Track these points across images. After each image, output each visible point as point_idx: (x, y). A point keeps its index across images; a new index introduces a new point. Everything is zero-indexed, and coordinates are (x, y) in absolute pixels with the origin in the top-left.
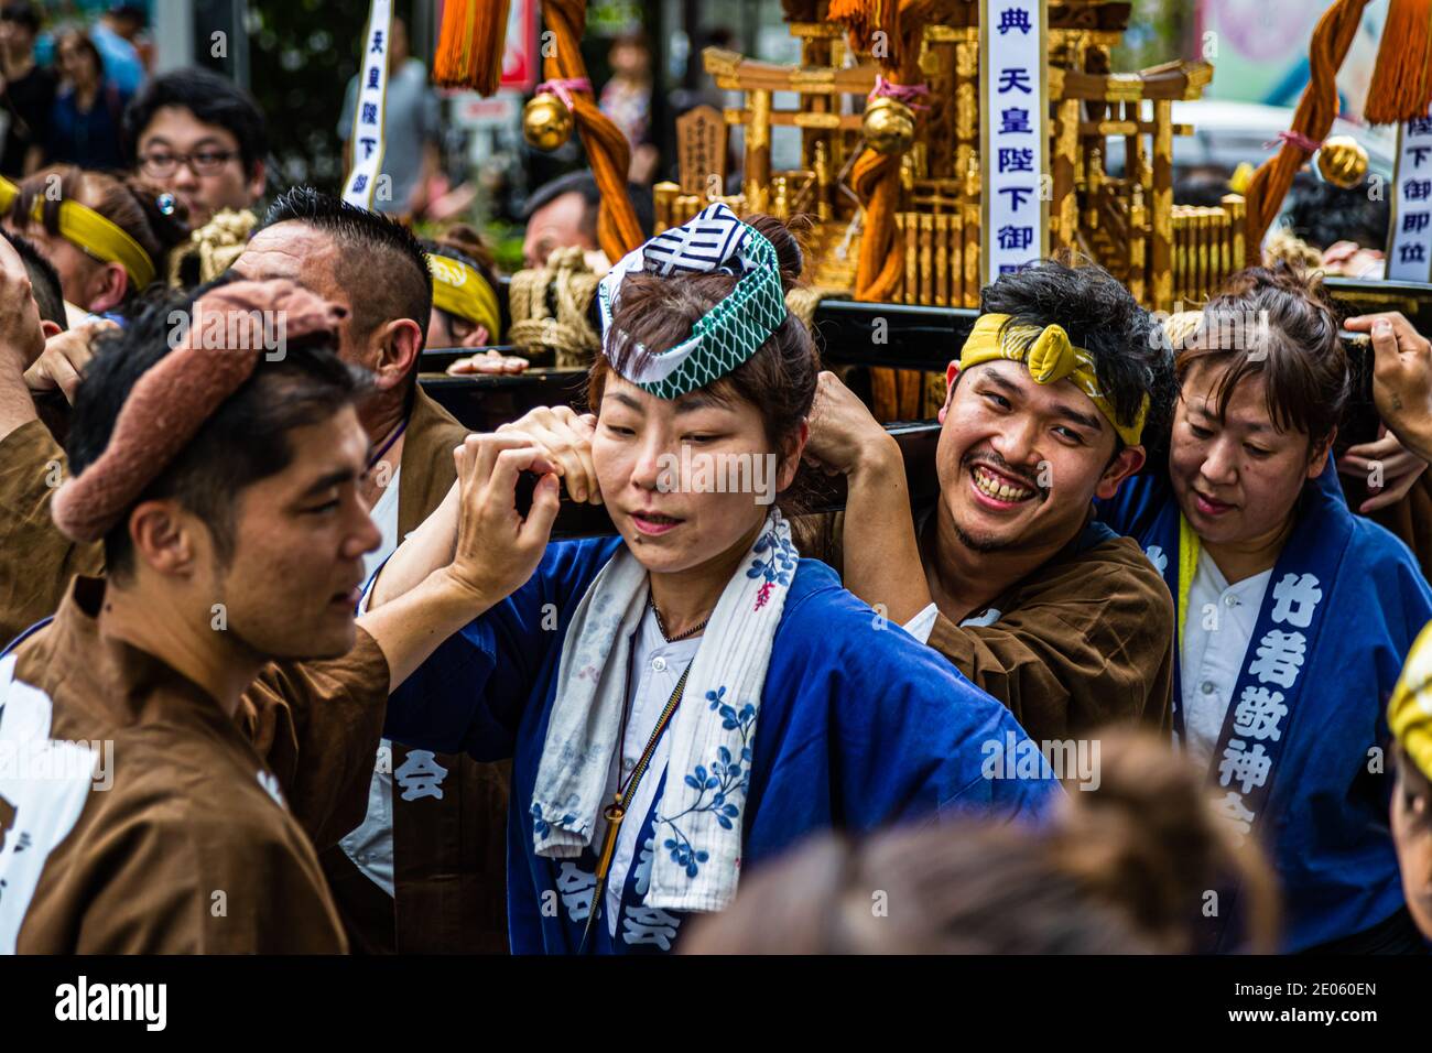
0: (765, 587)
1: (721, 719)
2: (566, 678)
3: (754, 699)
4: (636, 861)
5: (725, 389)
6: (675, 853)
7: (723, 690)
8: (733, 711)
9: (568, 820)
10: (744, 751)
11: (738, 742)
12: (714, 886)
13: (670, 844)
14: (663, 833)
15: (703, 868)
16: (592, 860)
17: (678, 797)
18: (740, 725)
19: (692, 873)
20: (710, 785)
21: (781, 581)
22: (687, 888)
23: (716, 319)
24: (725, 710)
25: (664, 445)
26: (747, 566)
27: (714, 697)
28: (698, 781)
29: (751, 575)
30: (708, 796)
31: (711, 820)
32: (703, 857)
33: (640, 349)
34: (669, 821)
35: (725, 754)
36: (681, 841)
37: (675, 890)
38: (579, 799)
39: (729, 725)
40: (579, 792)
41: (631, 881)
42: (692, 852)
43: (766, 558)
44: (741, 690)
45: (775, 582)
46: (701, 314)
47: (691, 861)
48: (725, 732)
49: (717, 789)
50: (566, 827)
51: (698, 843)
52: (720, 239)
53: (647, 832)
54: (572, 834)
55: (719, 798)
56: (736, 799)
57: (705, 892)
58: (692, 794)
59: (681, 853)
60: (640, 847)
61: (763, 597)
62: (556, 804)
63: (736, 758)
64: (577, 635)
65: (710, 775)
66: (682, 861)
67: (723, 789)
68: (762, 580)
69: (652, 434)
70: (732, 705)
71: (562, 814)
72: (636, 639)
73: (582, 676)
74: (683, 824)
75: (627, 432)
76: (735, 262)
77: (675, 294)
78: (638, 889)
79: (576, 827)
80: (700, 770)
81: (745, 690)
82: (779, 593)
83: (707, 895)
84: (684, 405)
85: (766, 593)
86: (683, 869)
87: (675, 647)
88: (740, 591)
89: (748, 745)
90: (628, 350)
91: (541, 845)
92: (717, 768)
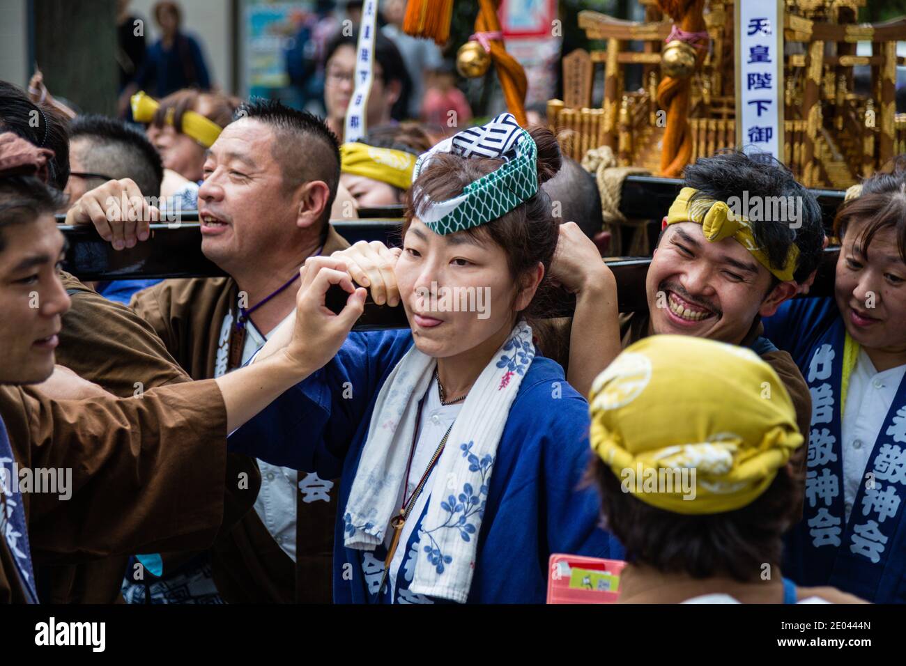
0: (508, 374)
1: (469, 464)
2: (375, 426)
3: (492, 452)
4: (407, 557)
5: (482, 232)
6: (430, 555)
7: (471, 444)
8: (477, 459)
9: (368, 526)
10: (482, 488)
11: (478, 481)
12: (454, 581)
13: (428, 549)
14: (425, 540)
15: (450, 569)
16: (383, 552)
17: (436, 517)
18: (481, 469)
19: (440, 571)
20: (457, 510)
21: (519, 371)
22: (436, 581)
23: (481, 185)
24: (472, 458)
25: (438, 267)
26: (497, 359)
27: (465, 448)
28: (449, 507)
29: (499, 365)
30: (456, 517)
31: (456, 534)
32: (449, 560)
33: (427, 198)
34: (428, 532)
35: (468, 488)
36: (435, 548)
38: (376, 512)
39: (473, 468)
40: (378, 507)
41: (403, 570)
42: (441, 556)
43: (510, 354)
44: (484, 444)
45: (515, 372)
46: (472, 181)
47: (440, 562)
48: (470, 473)
49: (462, 513)
50: (367, 531)
51: (446, 550)
52: (504, 137)
53: (415, 538)
54: (370, 536)
55: (463, 519)
56: (474, 520)
57: (447, 584)
58: (444, 515)
59: (434, 556)
60: (409, 548)
61: (505, 381)
62: (361, 515)
63: (476, 491)
64: (384, 398)
65: (458, 502)
66: (434, 562)
67: (466, 513)
68: (506, 369)
69: (431, 259)
70: (477, 455)
71: (364, 522)
72: (422, 403)
73: (385, 427)
74: (437, 536)
75: (417, 255)
76: (512, 153)
78: (406, 578)
79: (373, 531)
80: (451, 498)
81: (487, 445)
82: (516, 379)
83: (448, 587)
84: (453, 240)
85: (508, 379)
86: (434, 568)
87: (447, 409)
88: (491, 375)
89: (485, 483)
90: (420, 198)
91: (349, 540)
92: (462, 497)
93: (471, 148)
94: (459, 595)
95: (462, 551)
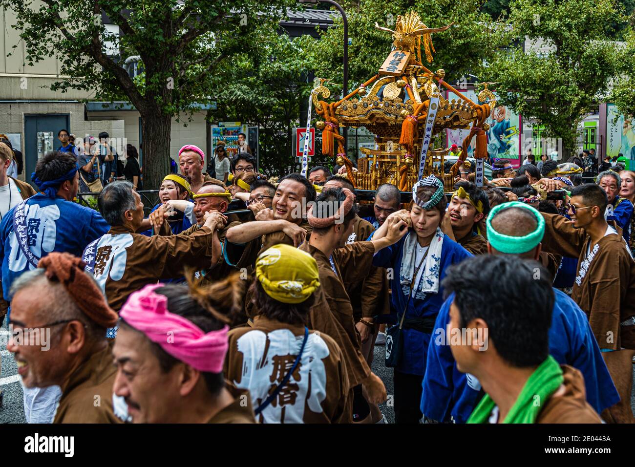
0: (439, 238)
3: (440, 257)
4: (419, 284)
5: (435, 208)
8: (437, 258)
9: (408, 278)
11: (437, 263)
12: (436, 288)
13: (427, 281)
14: (425, 279)
15: (433, 285)
16: (410, 285)
17: (428, 272)
18: (438, 261)
19: (432, 286)
21: (442, 237)
22: (431, 288)
23: (435, 196)
24: (435, 258)
25: (424, 216)
26: (436, 235)
27: (433, 256)
28: (431, 270)
30: (433, 273)
31: (434, 277)
32: (433, 283)
33: (422, 201)
34: (427, 277)
35: (435, 265)
36: (429, 280)
37: (429, 289)
38: (410, 275)
39: (436, 261)
40: (410, 273)
41: (418, 288)
43: (438, 233)
46: (432, 195)
47: (431, 283)
49: (435, 271)
51: (432, 280)
52: (432, 181)
53: (421, 279)
54: (408, 281)
55: (435, 273)
56: (437, 273)
58: (431, 272)
59: (429, 282)
60: (420, 282)
61: (439, 240)
63: (437, 266)
64: (405, 246)
66: (430, 284)
69: (422, 215)
72: (416, 247)
73: (409, 254)
74: (430, 277)
75: (418, 214)
76: (435, 184)
77: (426, 190)
78: (420, 289)
79: (410, 279)
80: (432, 268)
81: (438, 255)
82: (442, 239)
83: (434, 289)
84: (428, 210)
87: (423, 248)
88: (435, 239)
89: (439, 264)
90: (420, 201)
91: (401, 282)
92: (434, 268)
93: (424, 184)
94: (437, 291)
95: (435, 280)
